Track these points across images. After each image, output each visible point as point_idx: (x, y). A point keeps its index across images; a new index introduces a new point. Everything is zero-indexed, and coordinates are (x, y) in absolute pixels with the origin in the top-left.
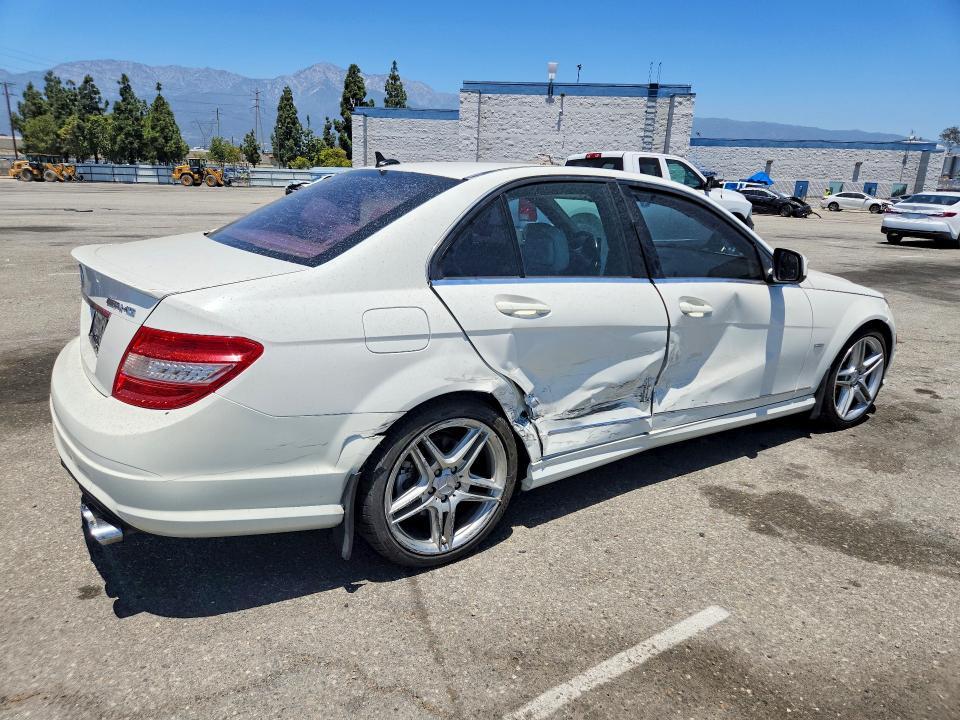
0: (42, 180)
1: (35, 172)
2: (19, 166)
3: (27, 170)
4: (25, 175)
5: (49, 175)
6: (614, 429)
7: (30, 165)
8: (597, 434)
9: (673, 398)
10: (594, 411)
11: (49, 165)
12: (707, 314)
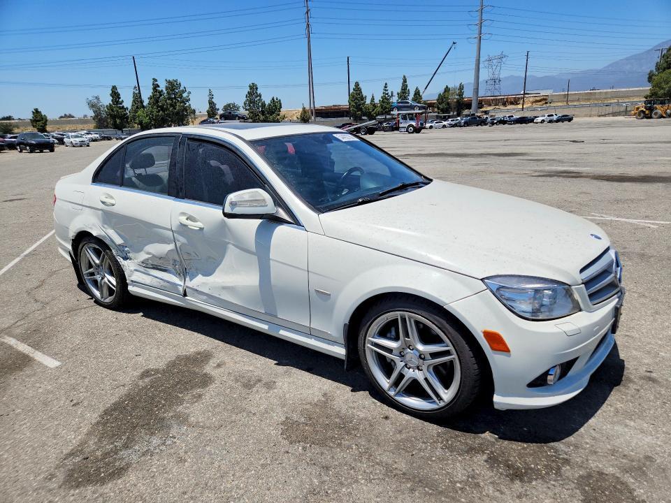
0: (651, 117)
1: (647, 112)
2: (638, 108)
3: (642, 111)
4: (639, 115)
5: (656, 114)
6: (166, 284)
7: (645, 108)
8: (155, 282)
9: (198, 282)
10: (154, 268)
11: (658, 106)
12: (201, 229)
